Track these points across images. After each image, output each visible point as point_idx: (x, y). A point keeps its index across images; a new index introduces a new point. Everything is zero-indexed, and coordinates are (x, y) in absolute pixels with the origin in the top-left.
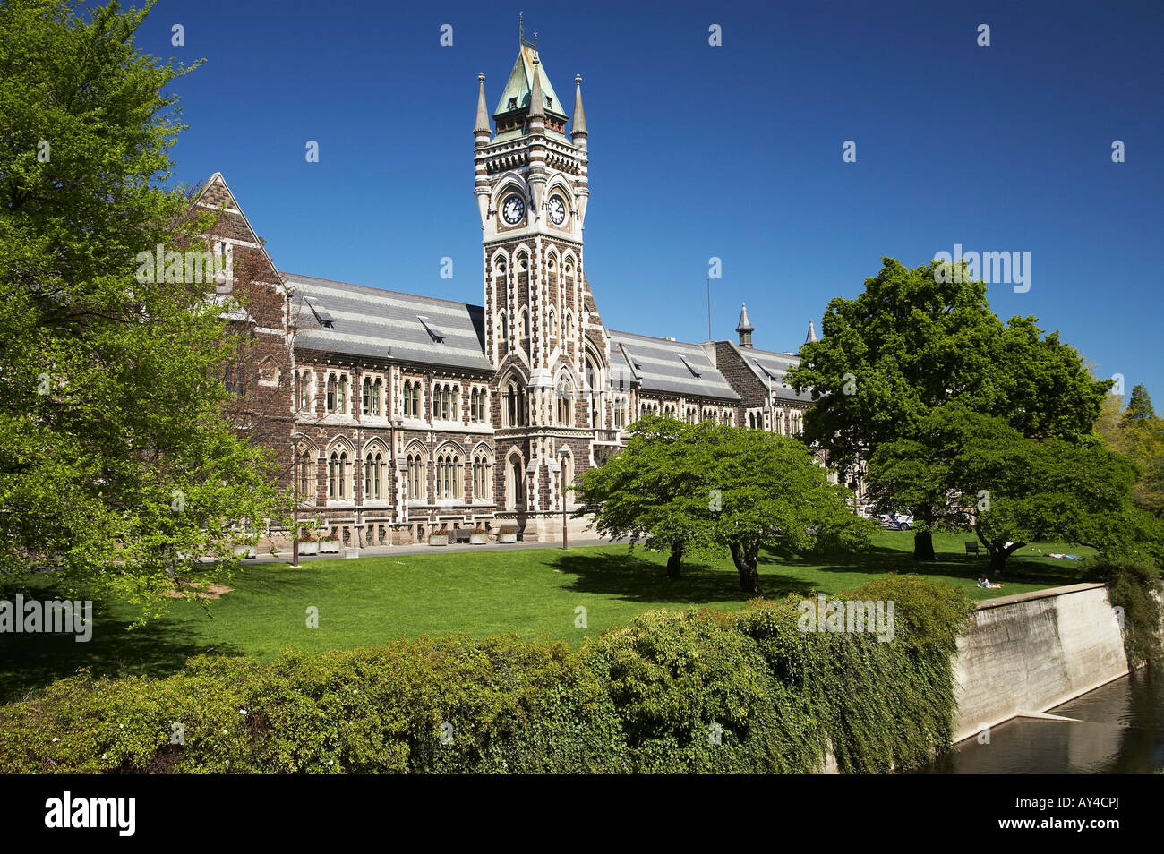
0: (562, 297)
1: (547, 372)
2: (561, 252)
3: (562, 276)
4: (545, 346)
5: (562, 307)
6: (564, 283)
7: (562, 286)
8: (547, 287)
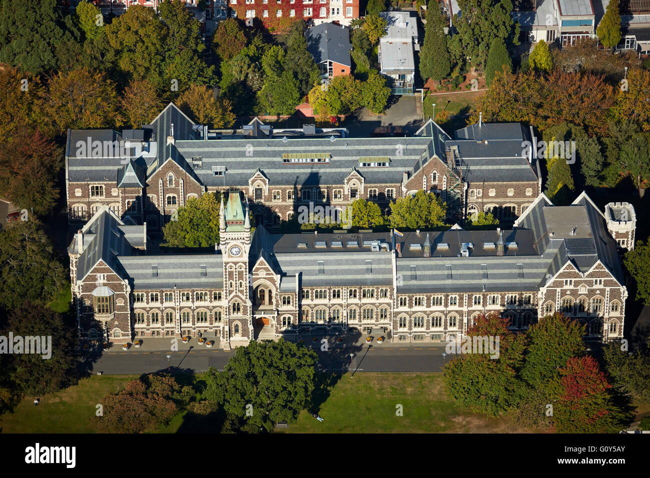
0: (236, 278)
1: (227, 301)
2: (236, 265)
3: (236, 272)
4: (226, 293)
5: (236, 281)
6: (237, 273)
7: (236, 275)
8: (227, 276)
